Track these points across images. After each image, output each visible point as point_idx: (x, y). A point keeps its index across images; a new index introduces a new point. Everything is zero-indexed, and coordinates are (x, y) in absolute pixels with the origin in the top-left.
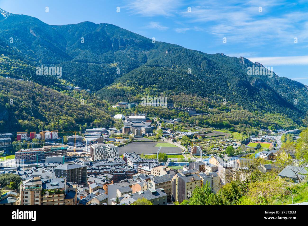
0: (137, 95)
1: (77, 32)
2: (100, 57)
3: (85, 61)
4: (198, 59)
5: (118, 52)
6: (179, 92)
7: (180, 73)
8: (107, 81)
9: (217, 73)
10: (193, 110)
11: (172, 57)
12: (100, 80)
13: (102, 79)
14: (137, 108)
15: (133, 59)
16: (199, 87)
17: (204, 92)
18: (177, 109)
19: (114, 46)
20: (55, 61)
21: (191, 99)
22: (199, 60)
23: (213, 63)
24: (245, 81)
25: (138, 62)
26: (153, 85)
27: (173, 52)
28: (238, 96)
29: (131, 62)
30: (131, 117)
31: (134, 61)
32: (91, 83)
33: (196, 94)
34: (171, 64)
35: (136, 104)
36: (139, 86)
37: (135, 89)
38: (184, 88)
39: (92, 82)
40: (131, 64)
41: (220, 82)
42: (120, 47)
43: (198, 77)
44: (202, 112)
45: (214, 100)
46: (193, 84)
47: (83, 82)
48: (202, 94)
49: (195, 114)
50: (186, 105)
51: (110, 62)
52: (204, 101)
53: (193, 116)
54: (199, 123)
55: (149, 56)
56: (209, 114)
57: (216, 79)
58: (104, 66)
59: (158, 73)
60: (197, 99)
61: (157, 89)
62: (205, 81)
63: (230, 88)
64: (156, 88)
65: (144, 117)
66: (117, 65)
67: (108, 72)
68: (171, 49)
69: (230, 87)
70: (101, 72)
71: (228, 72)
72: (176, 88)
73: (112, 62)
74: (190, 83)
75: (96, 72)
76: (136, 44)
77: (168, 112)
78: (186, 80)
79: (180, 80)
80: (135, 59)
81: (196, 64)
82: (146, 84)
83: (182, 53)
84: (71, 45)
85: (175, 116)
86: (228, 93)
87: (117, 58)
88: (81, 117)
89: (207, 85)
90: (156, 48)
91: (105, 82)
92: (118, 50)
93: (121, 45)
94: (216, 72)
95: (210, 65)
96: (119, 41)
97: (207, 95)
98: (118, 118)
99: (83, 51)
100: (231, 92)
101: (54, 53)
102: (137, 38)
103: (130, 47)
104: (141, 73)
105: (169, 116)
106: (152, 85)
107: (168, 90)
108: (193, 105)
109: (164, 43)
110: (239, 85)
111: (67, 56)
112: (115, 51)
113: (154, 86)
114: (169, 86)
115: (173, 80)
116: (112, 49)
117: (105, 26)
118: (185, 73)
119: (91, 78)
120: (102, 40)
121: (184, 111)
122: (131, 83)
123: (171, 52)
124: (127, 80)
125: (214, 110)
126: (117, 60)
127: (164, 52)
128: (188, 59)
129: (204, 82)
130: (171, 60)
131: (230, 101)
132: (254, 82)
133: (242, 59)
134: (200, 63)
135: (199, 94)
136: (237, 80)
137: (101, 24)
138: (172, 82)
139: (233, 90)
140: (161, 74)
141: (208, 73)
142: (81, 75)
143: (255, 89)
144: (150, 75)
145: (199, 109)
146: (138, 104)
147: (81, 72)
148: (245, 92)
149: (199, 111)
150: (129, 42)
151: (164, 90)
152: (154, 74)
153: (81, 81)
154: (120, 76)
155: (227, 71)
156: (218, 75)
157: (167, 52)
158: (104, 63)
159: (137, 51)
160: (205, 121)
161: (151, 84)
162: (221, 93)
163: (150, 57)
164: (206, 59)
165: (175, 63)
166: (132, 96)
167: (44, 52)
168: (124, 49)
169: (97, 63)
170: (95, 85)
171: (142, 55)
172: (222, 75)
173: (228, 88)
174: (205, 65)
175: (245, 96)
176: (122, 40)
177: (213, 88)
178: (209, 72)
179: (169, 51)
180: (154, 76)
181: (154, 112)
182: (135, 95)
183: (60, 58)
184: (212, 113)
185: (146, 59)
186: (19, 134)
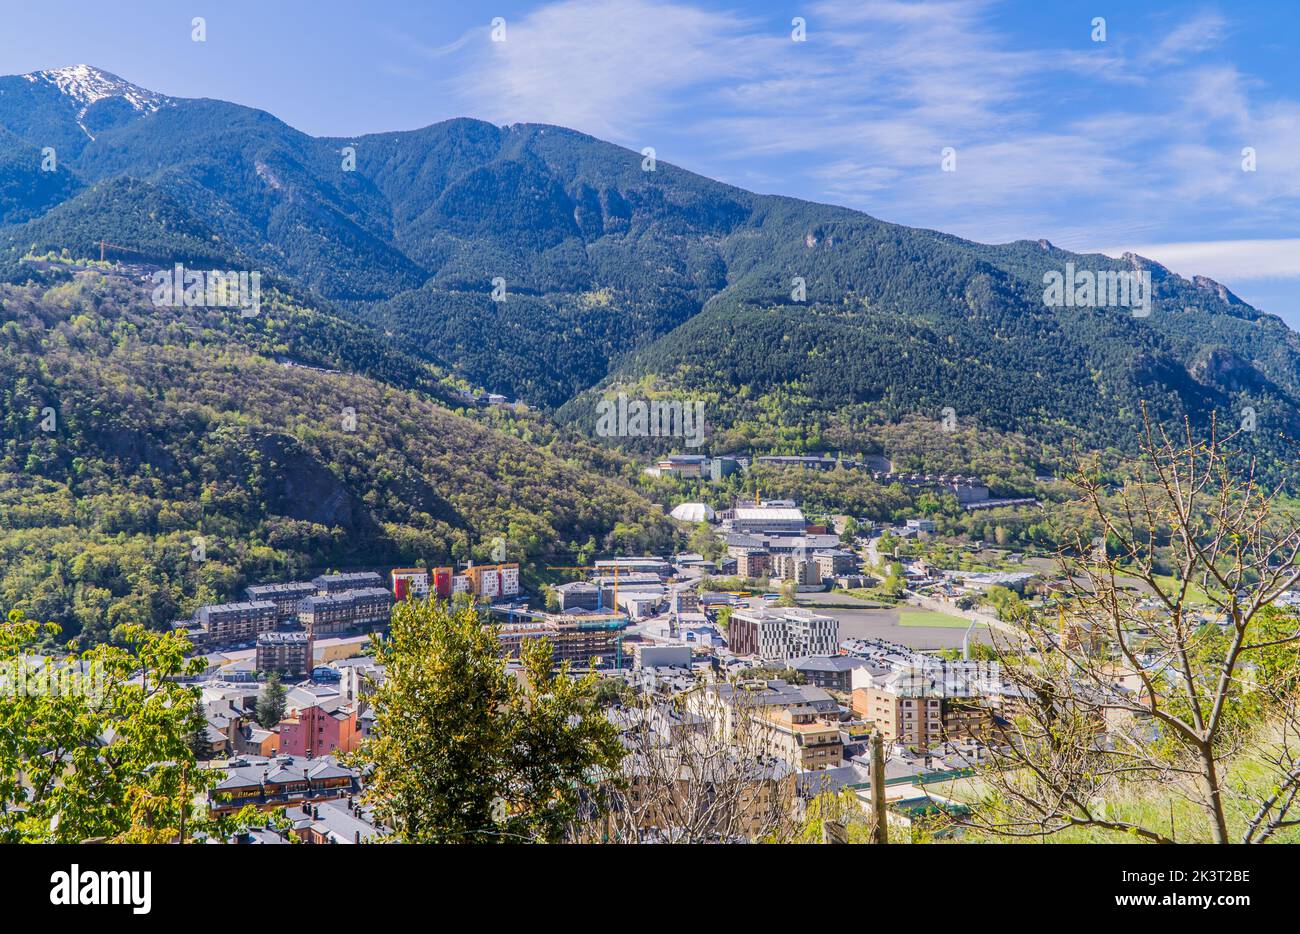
0: (735, 423)
1: (427, 166)
2: (535, 269)
3: (481, 283)
4: (951, 269)
5: (601, 242)
6: (904, 413)
7: (891, 330)
8: (582, 366)
9: (1038, 329)
10: (976, 485)
11: (840, 262)
12: (555, 361)
13: (560, 358)
14: (748, 476)
15: (669, 270)
16: (979, 388)
17: (1003, 410)
18: (907, 480)
19: (585, 220)
20: (368, 287)
21: (958, 441)
22: (954, 274)
23: (1018, 284)
24: (1163, 360)
25: (692, 287)
26: (789, 382)
27: (838, 240)
28: (1141, 428)
29: (666, 285)
30: (743, 514)
31: (675, 280)
32: (524, 375)
33: (973, 419)
34: (839, 292)
35: (739, 461)
36: (735, 389)
37: (721, 401)
38: (921, 395)
39: (527, 370)
40: (666, 295)
41: (1056, 366)
42: (609, 221)
43: (963, 346)
44: (1013, 494)
45: (1047, 443)
46: (954, 377)
47: (496, 373)
48: (996, 416)
49: (985, 500)
50: (940, 464)
51: (578, 285)
52: (1010, 448)
53: (980, 509)
54: (1012, 538)
55: (733, 256)
56: (1041, 500)
57: (1038, 354)
58: (559, 306)
59: (804, 333)
60: (983, 439)
61: (809, 400)
62: (994, 364)
63: (1103, 390)
64: (804, 394)
65: (794, 514)
66: (611, 297)
67: (578, 330)
68: (827, 228)
69: (1101, 387)
70: (552, 329)
71: (1086, 323)
72: (888, 394)
73: (587, 288)
74: (939, 370)
75: (533, 329)
76: (673, 209)
77: (877, 495)
78: (923, 362)
79: (897, 359)
80: (677, 271)
81: (944, 292)
82: (763, 378)
83: (880, 243)
84: (410, 219)
85: (908, 510)
86: (1098, 410)
87: (603, 270)
88: (566, 513)
89: (1008, 379)
90: (759, 224)
91: (575, 369)
92: (600, 233)
93: (612, 213)
94: (1037, 325)
95: (1005, 292)
96: (603, 199)
97: (1016, 423)
98: (689, 517)
99: (465, 245)
100: (1109, 410)
101: (356, 254)
102: (673, 182)
103: (649, 221)
104: (732, 332)
105: (881, 507)
106: (785, 384)
107: (858, 402)
108: (973, 465)
109: (788, 201)
110: (1141, 378)
111: (405, 263)
112: (592, 241)
113: (795, 385)
114: (859, 388)
115: (869, 360)
116: (577, 232)
117: (536, 134)
118: (909, 329)
119: (522, 354)
120: (534, 194)
121: (936, 487)
122: (701, 375)
123: (831, 242)
124: (678, 362)
125: (1055, 484)
126: (606, 277)
127: (799, 241)
128: (909, 269)
129: (990, 366)
130: (837, 276)
131: (1113, 444)
132: (1204, 365)
133: (1134, 261)
134: (963, 285)
135: (985, 420)
136: (1130, 356)
137: (518, 126)
138: (866, 369)
139: (1116, 398)
140: (814, 338)
141: (999, 326)
142: (481, 344)
143: (1211, 392)
144: (770, 341)
145: (1000, 481)
146: (750, 463)
147: (480, 329)
148: (1171, 409)
149: (999, 487)
150: (642, 199)
151: (842, 404)
152: (786, 338)
153: (486, 367)
154: (628, 345)
155: (1081, 319)
156: (1044, 337)
157: (811, 242)
158: (554, 289)
159: (679, 237)
160: (1032, 530)
161: (779, 379)
162: (1071, 413)
163: (736, 261)
164: (987, 268)
165: (851, 288)
166: (719, 429)
167: (323, 251)
168: (626, 229)
169: (528, 292)
170: (542, 382)
171: (704, 253)
172: (1063, 339)
173: (1094, 393)
174: (988, 295)
175: (1173, 424)
176: (613, 193)
177: (1032, 391)
178: (1004, 323)
179: (819, 235)
180: (787, 346)
181: (819, 493)
182: (728, 426)
183: (385, 274)
184: (1052, 497)
185: (723, 269)
186: (402, 577)
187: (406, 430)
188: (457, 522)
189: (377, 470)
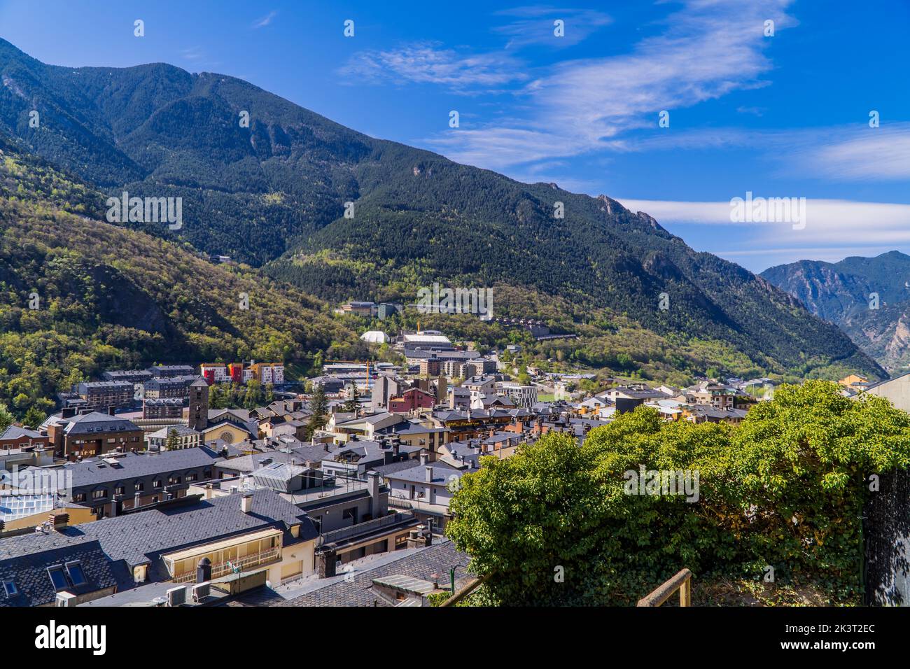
0: (390, 282)
1: (137, 95)
2: (225, 174)
3: (189, 182)
4: (507, 196)
5: (271, 161)
6: (494, 280)
7: (478, 230)
8: (269, 243)
9: (560, 236)
10: (542, 325)
11: (437, 186)
12: (249, 238)
13: (253, 237)
14: (403, 316)
15: (320, 183)
16: (534, 268)
17: (549, 281)
18: (501, 321)
19: (259, 145)
20: (103, 177)
21: (528, 299)
22: (509, 198)
23: (546, 208)
24: (630, 258)
25: (336, 196)
26: (419, 259)
27: (434, 172)
28: (621, 296)
29: (320, 193)
30: (411, 338)
31: (325, 190)
32: (230, 247)
33: (533, 286)
34: (439, 205)
35: (396, 307)
36: (385, 261)
37: (376, 269)
38: (502, 271)
39: (232, 243)
40: (322, 200)
41: (572, 258)
42: (275, 147)
43: (520, 243)
44: (564, 332)
45: (575, 303)
46: (519, 261)
47: (210, 244)
48: (546, 286)
49: (548, 335)
50: (519, 312)
51: (259, 189)
52: (557, 305)
53: (546, 340)
54: (566, 358)
55: (363, 178)
56: (578, 336)
57: (562, 251)
58: (247, 201)
59: (426, 228)
60: (542, 298)
61: (433, 270)
62: (539, 255)
63: (599, 275)
64: (429, 266)
65: (443, 339)
66: (283, 198)
67: (263, 218)
68: (427, 163)
69: (597, 272)
70: (245, 217)
71: (586, 234)
72: (483, 269)
73: (265, 191)
74: (510, 256)
75: (231, 216)
76: (320, 143)
77: (486, 330)
78: (501, 250)
79: (485, 248)
80: (326, 184)
81: (504, 209)
82: (403, 255)
83: (462, 175)
84: (128, 132)
85: (504, 340)
86: (598, 286)
87: (275, 179)
89: (547, 264)
90: (377, 158)
91: (264, 244)
92: (270, 155)
93: (278, 141)
94: (559, 234)
95: (539, 211)
96: (271, 131)
97: (557, 290)
98: (373, 340)
99: (173, 154)
100: (603, 285)
101: (90, 152)
102: (319, 125)
103: (304, 149)
104: (379, 225)
105: (489, 337)
106: (417, 259)
107: (464, 273)
108: (539, 314)
109: (397, 145)
110: (619, 268)
111: (129, 163)
112: (264, 160)
113: (423, 260)
114: (465, 264)
115: (469, 247)
116: (253, 153)
117: (219, 81)
118: (488, 230)
119: (227, 233)
120: (221, 123)
121: (519, 327)
122: (361, 251)
123: (430, 172)
124: (344, 242)
125: (584, 326)
126: (278, 184)
127: (408, 171)
128: (481, 193)
129: (536, 256)
130: (436, 195)
131: (608, 306)
132: (651, 262)
133: (605, 200)
134: (515, 205)
135: (540, 288)
136: (614, 255)
137: (205, 74)
138: (467, 252)
139: (606, 279)
140: (433, 231)
141: (538, 232)
142: (197, 223)
143: (654, 278)
144: (405, 231)
145: (555, 324)
146: (404, 308)
147: (195, 212)
148: (636, 287)
149: (555, 327)
150: (298, 134)
151: (455, 274)
152: (414, 230)
153: (203, 239)
155: (584, 231)
156: (564, 240)
157: (416, 172)
158: (241, 190)
159: (326, 162)
160: (577, 352)
161: (413, 256)
162: (584, 287)
163: (364, 181)
164: (529, 197)
165: (445, 203)
166: (380, 286)
167: (65, 148)
168: (288, 153)
169: (224, 190)
170: (243, 252)
171: (344, 174)
172: (574, 242)
173: (593, 275)
174: (531, 213)
175: (637, 296)
176: (277, 128)
177: (561, 272)
178: (540, 230)
179: (422, 167)
180: (416, 235)
181: (451, 328)
182: (385, 284)
183: (115, 169)
184: (584, 334)
185: (357, 186)
186: (209, 369)
187: (184, 271)
188: (236, 334)
189: (176, 296)
